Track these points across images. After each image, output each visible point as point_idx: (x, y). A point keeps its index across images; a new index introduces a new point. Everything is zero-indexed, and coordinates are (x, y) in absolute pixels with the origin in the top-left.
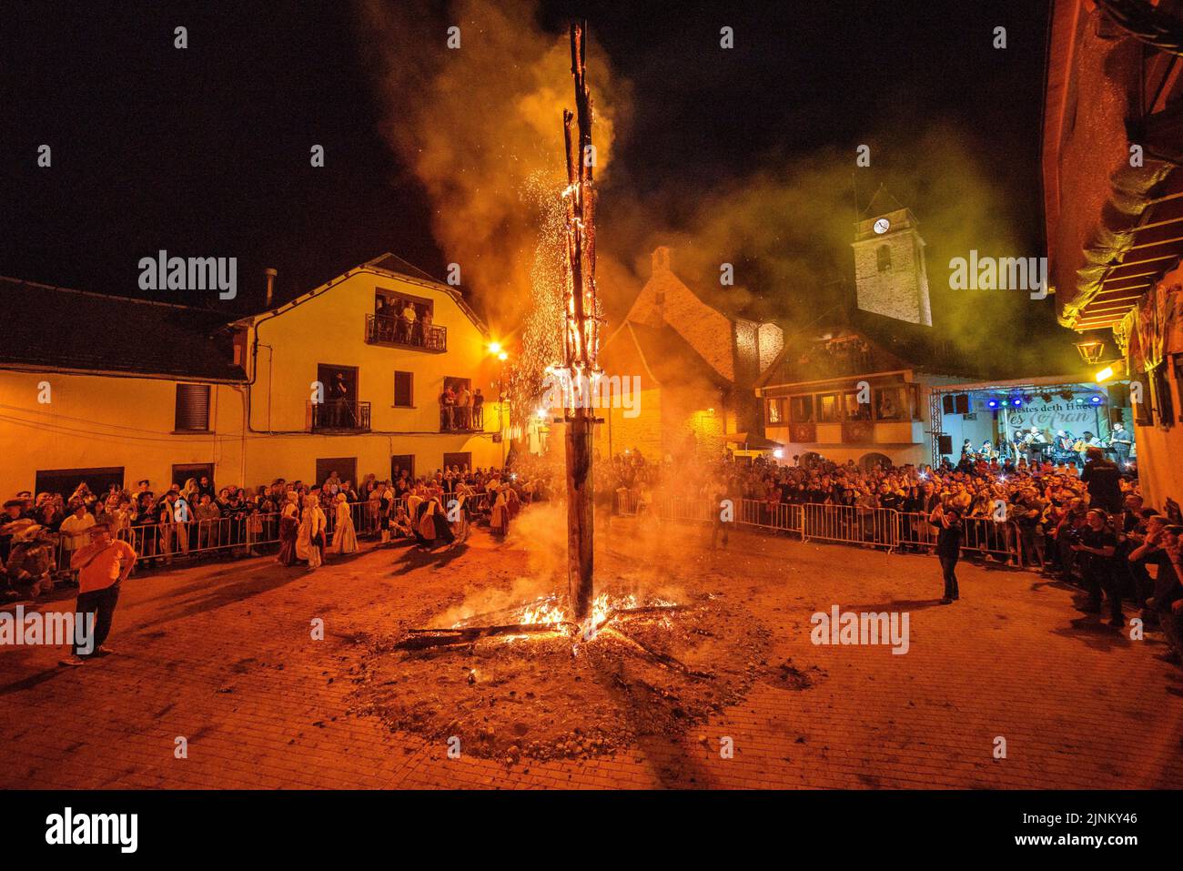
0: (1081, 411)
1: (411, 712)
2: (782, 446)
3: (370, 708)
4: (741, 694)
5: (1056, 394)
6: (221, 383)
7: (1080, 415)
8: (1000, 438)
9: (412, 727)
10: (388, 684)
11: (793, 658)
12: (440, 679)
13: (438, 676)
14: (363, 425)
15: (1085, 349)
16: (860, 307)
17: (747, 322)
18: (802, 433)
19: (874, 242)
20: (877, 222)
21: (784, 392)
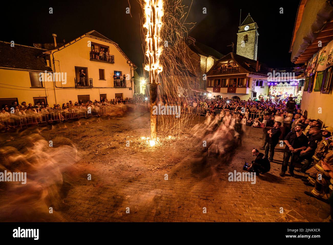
5: (286, 82)
6: (44, 72)
7: (291, 88)
8: (269, 94)
16: (237, 54)
17: (204, 57)
18: (217, 90)
19: (244, 33)
20: (246, 27)
21: (213, 78)
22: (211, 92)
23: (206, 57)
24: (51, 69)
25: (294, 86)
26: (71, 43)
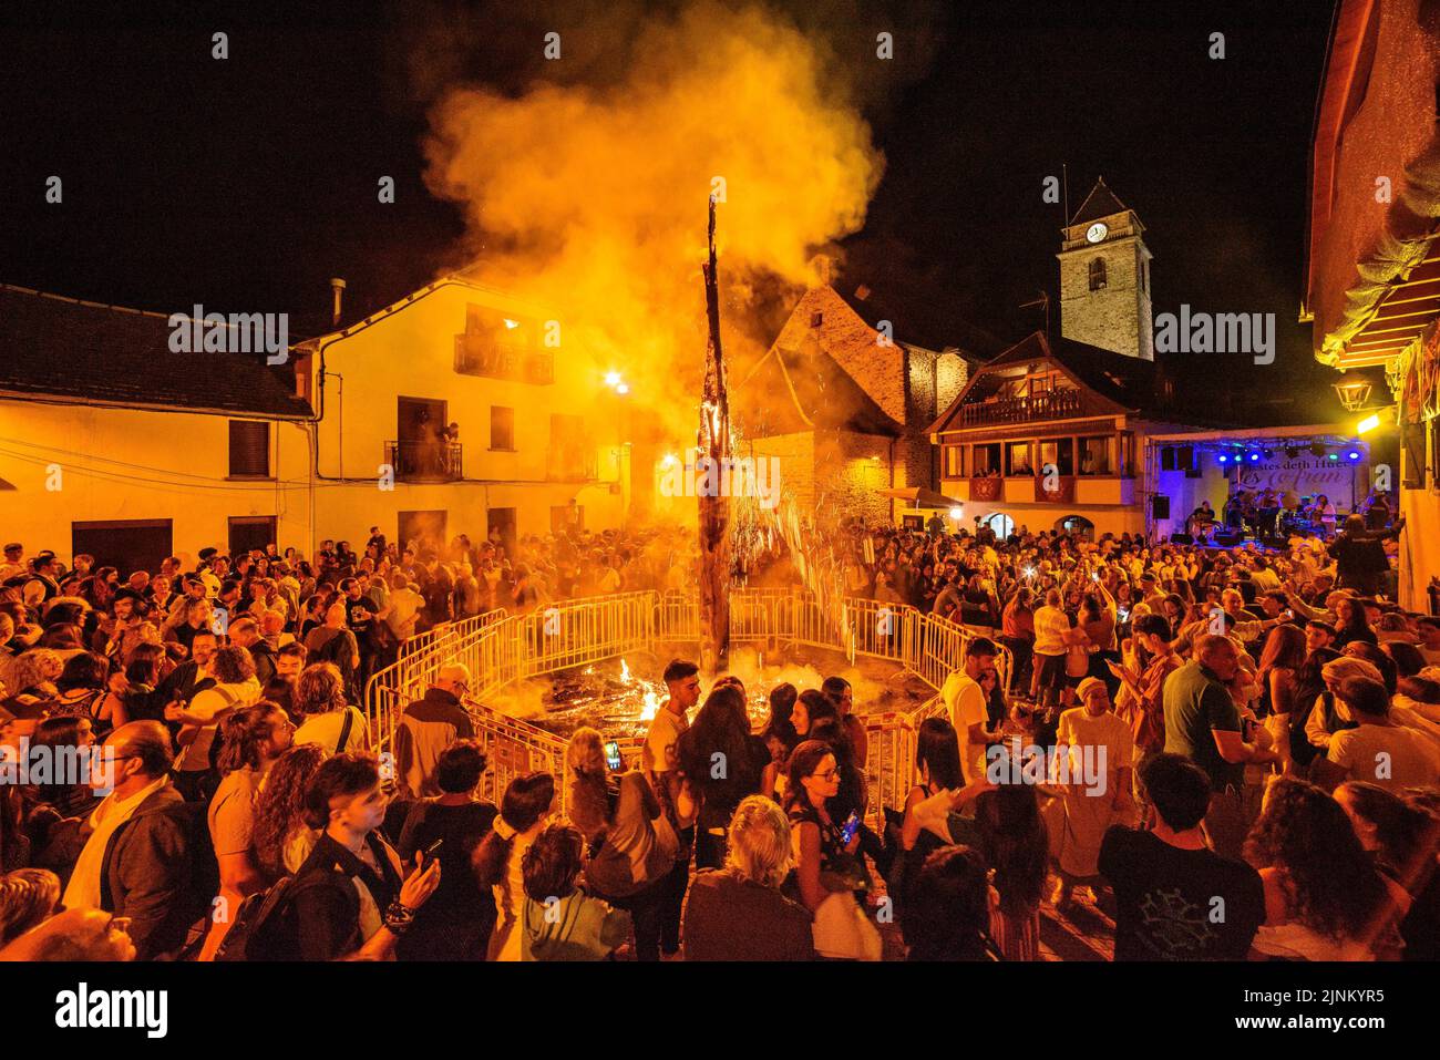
0: (1334, 469)
2: (961, 504)
5: (1304, 448)
6: (281, 420)
7: (1331, 474)
14: (453, 471)
15: (1346, 393)
16: (1064, 335)
17: (923, 351)
18: (985, 489)
19: (1087, 254)
20: (1093, 228)
21: (966, 438)
22: (961, 501)
23: (931, 355)
24: (309, 406)
25: (1345, 463)
26: (394, 310)
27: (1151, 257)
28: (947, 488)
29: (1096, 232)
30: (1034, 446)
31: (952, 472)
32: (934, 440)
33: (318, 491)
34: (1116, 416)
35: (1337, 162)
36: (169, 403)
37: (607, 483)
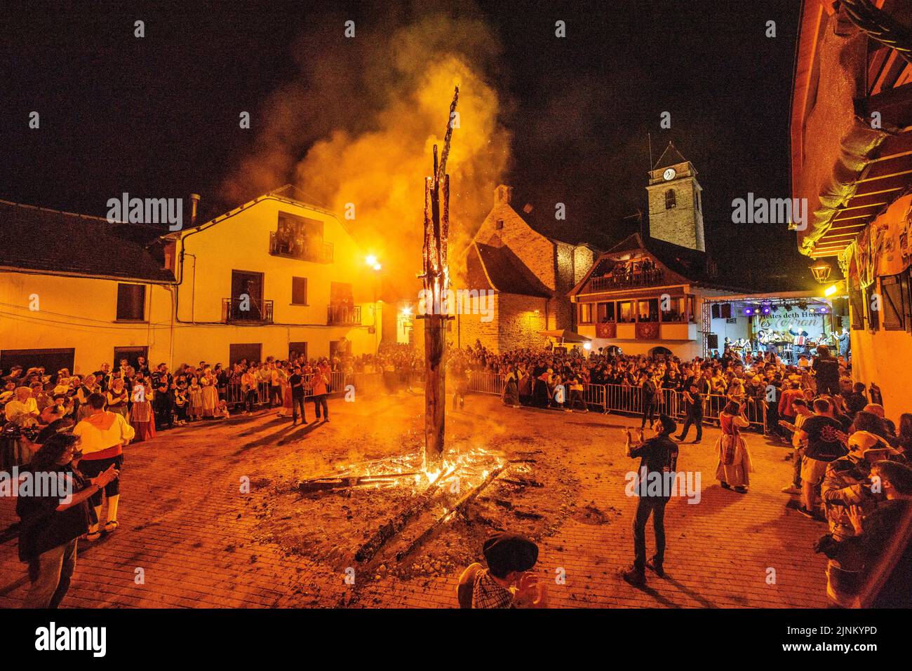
0: (813, 318)
1: (302, 541)
2: (590, 340)
3: (270, 538)
4: (556, 528)
5: (795, 305)
6: (154, 284)
7: (811, 321)
8: (753, 337)
9: (303, 552)
10: (284, 519)
11: (595, 501)
12: (325, 515)
13: (323, 513)
14: (267, 318)
15: (817, 272)
16: (651, 236)
17: (565, 245)
18: (606, 331)
19: (664, 187)
20: (667, 171)
21: (593, 299)
22: (590, 338)
23: (571, 247)
24: (173, 275)
25: (818, 314)
26: (231, 215)
27: (701, 189)
28: (581, 330)
29: (669, 174)
30: (634, 304)
31: (584, 320)
32: (573, 300)
33: (176, 330)
34: (684, 285)
35: (804, 137)
36: (77, 271)
37: (366, 326)
